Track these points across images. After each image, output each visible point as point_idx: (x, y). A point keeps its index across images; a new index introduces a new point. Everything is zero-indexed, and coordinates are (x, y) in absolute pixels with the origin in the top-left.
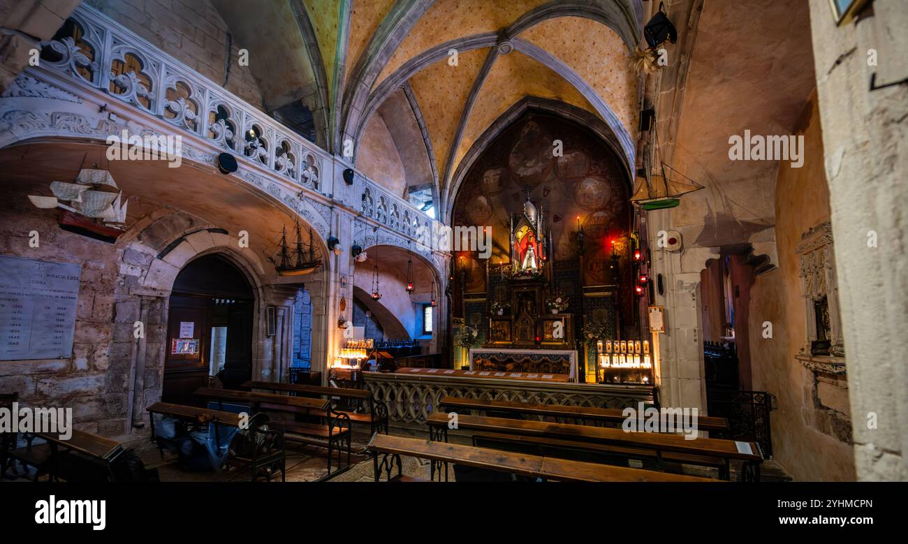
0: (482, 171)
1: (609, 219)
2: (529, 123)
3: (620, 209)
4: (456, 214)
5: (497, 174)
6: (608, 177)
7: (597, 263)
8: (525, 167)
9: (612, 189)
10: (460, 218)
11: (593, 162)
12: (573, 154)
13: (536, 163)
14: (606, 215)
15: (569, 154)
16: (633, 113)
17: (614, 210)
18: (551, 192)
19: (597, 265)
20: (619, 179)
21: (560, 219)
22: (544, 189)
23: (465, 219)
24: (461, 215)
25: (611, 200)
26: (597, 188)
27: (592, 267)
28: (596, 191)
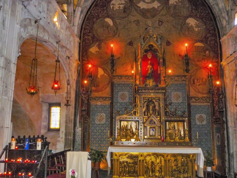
1: (205, 48)
5: (122, 4)
6: (204, 19)
7: (197, 79)
8: (145, 2)
9: (207, 29)
10: (89, 33)
11: (194, 7)
13: (153, 1)
14: (203, 46)
17: (208, 43)
18: (164, 23)
19: (198, 81)
20: (212, 22)
21: (171, 44)
22: (159, 21)
23: (93, 35)
24: (90, 31)
25: (206, 35)
26: (197, 26)
27: (194, 81)
28: (196, 28)
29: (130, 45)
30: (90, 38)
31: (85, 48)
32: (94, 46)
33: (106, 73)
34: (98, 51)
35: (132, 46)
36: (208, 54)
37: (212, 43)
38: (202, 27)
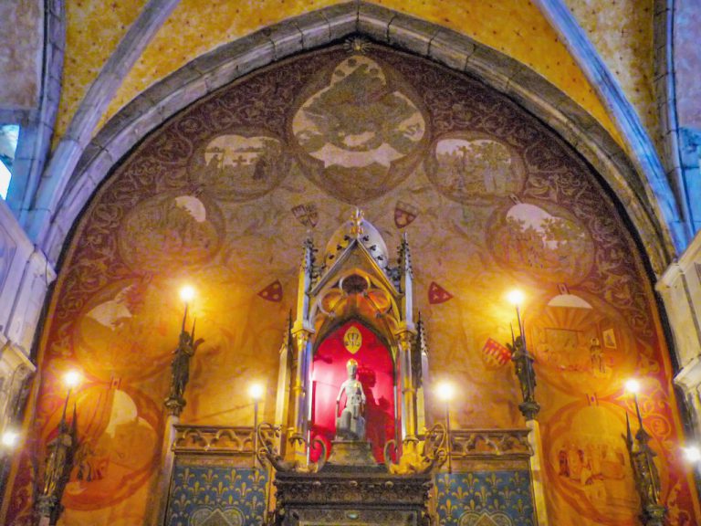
0: (203, 136)
1: (597, 318)
2: (354, 57)
3: (625, 295)
4: (85, 233)
5: (252, 150)
6: (578, 211)
7: (580, 452)
8: (342, 146)
9: (597, 245)
10: (102, 245)
11: (534, 169)
12: (478, 143)
13: (374, 144)
14: (587, 306)
15: (469, 140)
16: (641, 69)
17: (608, 295)
18: (417, 219)
19: (582, 459)
20: (609, 220)
21: (450, 297)
22: (397, 209)
23: (117, 253)
24: (105, 238)
25: (594, 268)
26: (554, 232)
27: (563, 460)
28: (550, 238)
29: (269, 298)
30: (102, 266)
31: (70, 305)
32: (111, 298)
33: (146, 417)
34: (126, 320)
35: (279, 300)
36: (614, 340)
37: (621, 296)
38: (576, 238)
